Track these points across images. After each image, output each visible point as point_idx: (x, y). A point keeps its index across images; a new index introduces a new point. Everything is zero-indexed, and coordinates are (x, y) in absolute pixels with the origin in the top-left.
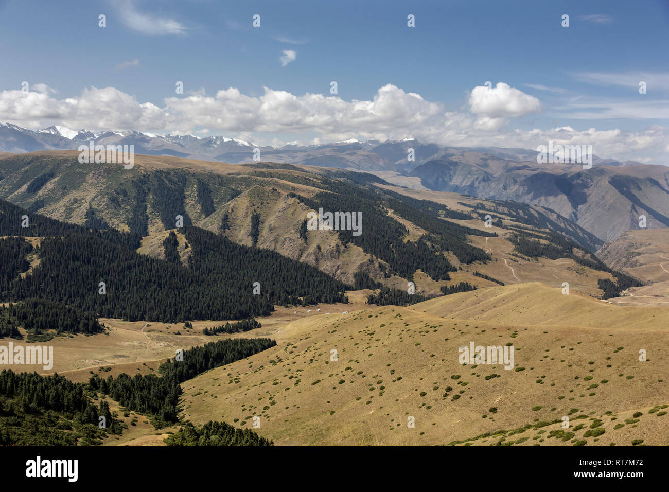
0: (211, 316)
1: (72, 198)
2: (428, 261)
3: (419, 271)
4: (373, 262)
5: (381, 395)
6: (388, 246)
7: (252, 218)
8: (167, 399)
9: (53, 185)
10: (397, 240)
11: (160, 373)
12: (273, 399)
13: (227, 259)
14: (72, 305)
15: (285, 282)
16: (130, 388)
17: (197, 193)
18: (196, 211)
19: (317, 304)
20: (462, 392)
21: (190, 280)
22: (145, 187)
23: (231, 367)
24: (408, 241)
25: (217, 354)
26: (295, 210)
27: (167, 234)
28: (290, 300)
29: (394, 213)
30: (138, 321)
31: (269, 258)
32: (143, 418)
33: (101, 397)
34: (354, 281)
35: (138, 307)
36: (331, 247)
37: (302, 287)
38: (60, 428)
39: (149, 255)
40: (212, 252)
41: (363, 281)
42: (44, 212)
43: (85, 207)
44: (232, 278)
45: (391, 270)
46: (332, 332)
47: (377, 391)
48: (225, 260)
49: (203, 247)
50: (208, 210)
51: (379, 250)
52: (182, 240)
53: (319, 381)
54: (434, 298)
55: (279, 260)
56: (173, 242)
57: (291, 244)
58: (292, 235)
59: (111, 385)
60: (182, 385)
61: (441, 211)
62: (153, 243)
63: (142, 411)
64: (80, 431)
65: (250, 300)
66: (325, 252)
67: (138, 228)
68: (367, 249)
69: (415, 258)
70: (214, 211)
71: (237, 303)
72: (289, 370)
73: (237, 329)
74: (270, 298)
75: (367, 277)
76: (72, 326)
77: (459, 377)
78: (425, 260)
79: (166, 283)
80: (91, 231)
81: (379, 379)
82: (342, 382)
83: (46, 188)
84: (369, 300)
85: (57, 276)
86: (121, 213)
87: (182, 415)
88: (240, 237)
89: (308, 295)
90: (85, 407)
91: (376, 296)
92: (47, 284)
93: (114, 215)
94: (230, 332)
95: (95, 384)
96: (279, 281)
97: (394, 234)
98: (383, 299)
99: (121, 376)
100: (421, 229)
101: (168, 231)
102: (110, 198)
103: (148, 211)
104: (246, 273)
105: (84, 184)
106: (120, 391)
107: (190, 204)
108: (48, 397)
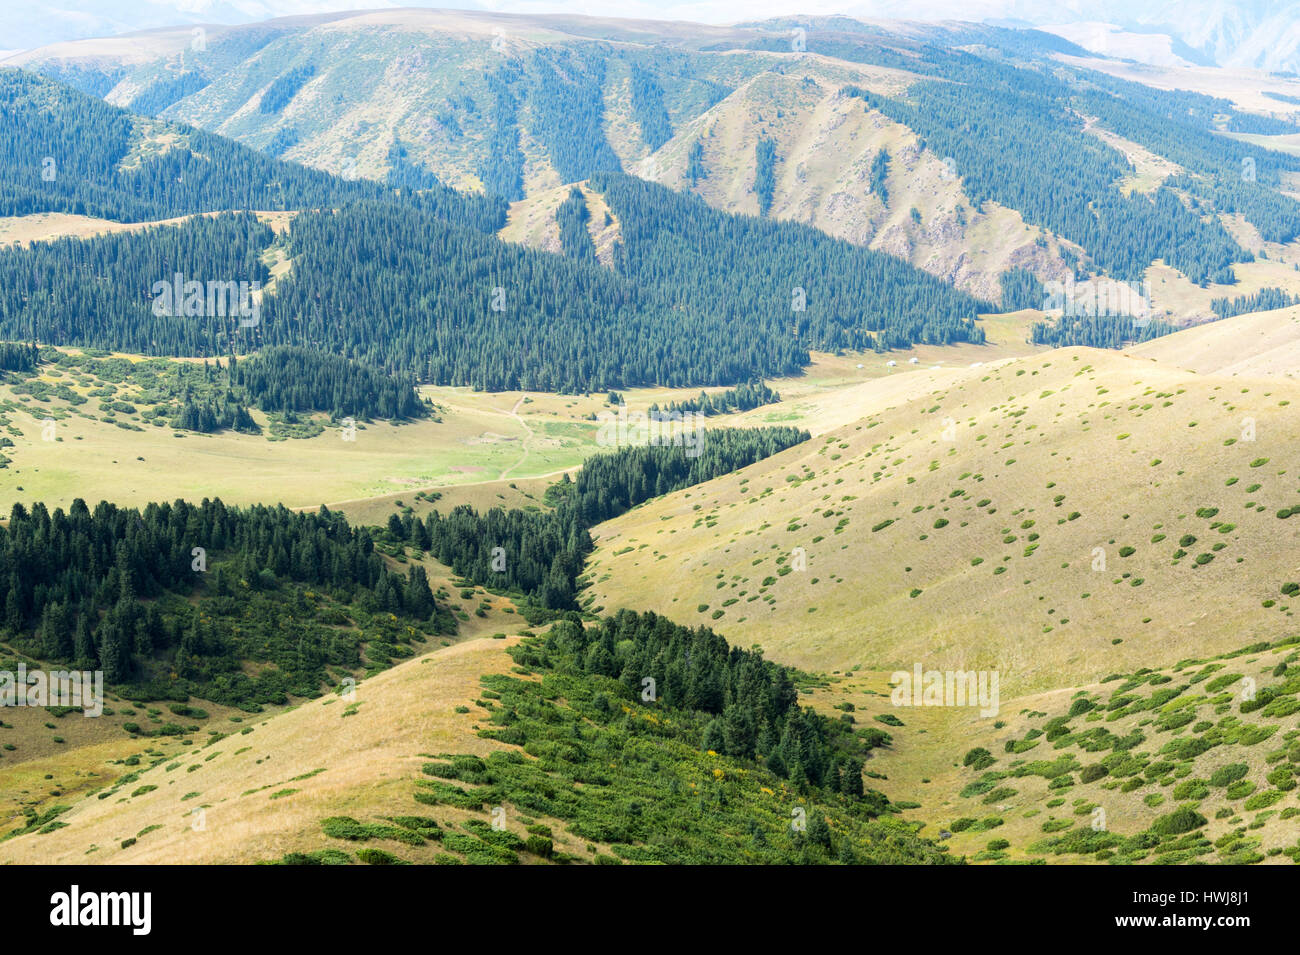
0: (667, 377)
1: (357, 121)
2: (1181, 239)
3: (1159, 263)
4: (1045, 245)
5: (1028, 553)
6: (1083, 207)
7: (759, 150)
8: (556, 561)
9: (314, 93)
10: (1107, 190)
11: (547, 504)
12: (786, 563)
13: (700, 248)
14: (363, 357)
15: (836, 299)
16: (474, 537)
17: (630, 96)
18: (630, 137)
19: (910, 346)
20: (1218, 547)
21: (617, 295)
22: (513, 88)
23: (702, 491)
24: (1134, 194)
25: (674, 461)
26: (859, 128)
27: (563, 194)
28: (847, 337)
29: (1099, 125)
30: (504, 390)
31: (798, 242)
32: (503, 602)
33: (414, 558)
34: (999, 291)
35: (505, 359)
36: (945, 212)
37: (874, 309)
38: (324, 621)
39: (527, 242)
40: (668, 233)
41: (1022, 291)
42: (298, 155)
43: (384, 142)
44: (712, 291)
45: (1088, 264)
46: (931, 411)
47: (1021, 545)
48: (697, 251)
49: (645, 220)
50: (657, 136)
51: (1060, 216)
52: (598, 206)
53: (888, 523)
54: (1196, 325)
55: (821, 247)
56: (577, 212)
57: (851, 208)
58: (851, 186)
59: (435, 531)
60: (594, 532)
61: (1218, 116)
62: (535, 217)
63: (502, 587)
64: (366, 627)
65: (755, 341)
66: (931, 224)
67: (503, 183)
68: (1030, 213)
69: (1150, 233)
70: (671, 136)
71: (725, 348)
72: (826, 498)
73: (724, 405)
74: (801, 334)
75: (1033, 283)
76: (361, 404)
77: (1214, 512)
78: (1173, 237)
79: (564, 304)
80: (398, 193)
81: (1027, 517)
82: (942, 524)
83: (300, 100)
84: (1035, 335)
85: (329, 295)
86: (464, 150)
87: (588, 596)
88: (730, 196)
89: (889, 326)
90: (376, 579)
91: (1052, 325)
92: (307, 313)
93: (448, 156)
94: (709, 412)
95: (400, 530)
96: (822, 294)
97: (1098, 176)
98: (1068, 334)
99: (458, 511)
100: (1165, 162)
101: (566, 187)
102: (438, 119)
103: (523, 143)
104: (744, 279)
105: (381, 87)
106: (454, 543)
107: (615, 124)
108: (298, 556)
